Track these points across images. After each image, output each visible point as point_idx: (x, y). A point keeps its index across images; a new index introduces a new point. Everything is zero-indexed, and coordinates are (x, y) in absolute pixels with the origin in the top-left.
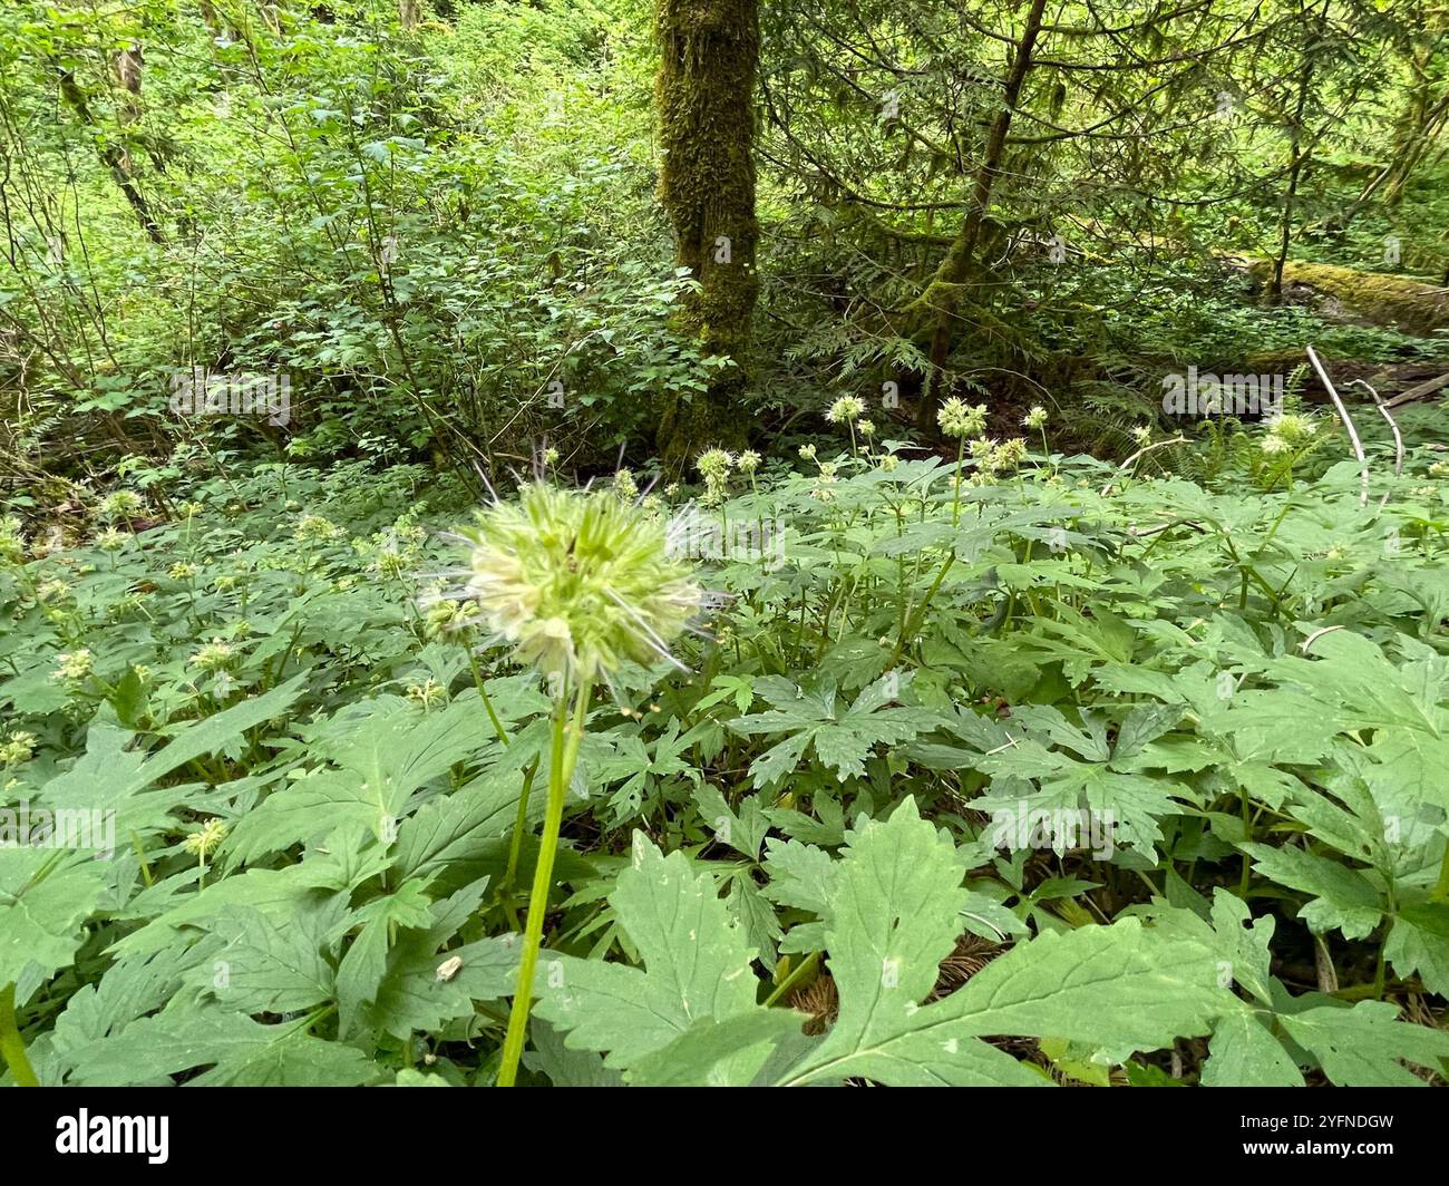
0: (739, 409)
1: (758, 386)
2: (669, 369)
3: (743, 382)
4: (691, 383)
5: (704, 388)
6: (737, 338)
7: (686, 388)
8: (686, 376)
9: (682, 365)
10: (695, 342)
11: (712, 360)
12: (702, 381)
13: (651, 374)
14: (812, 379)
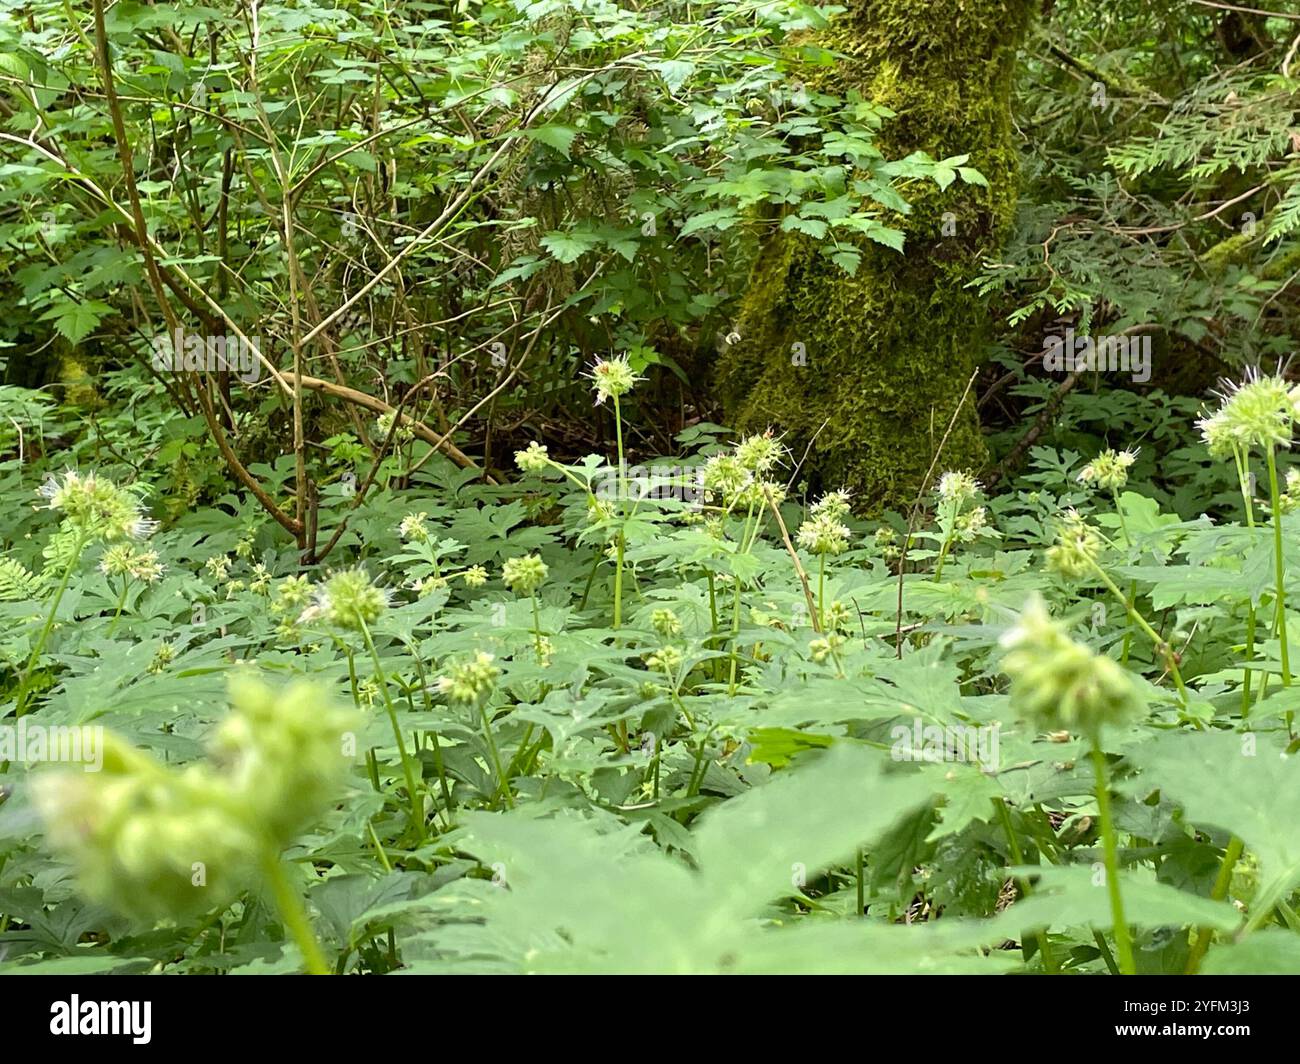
0: (961, 305)
1: (1021, 247)
2: (799, 180)
3: (981, 231)
4: (860, 222)
5: (895, 239)
6: (976, 108)
7: (845, 234)
8: (844, 202)
9: (835, 172)
10: (863, 111)
11: (916, 164)
12: (888, 217)
13: (750, 190)
14: (1164, 240)
